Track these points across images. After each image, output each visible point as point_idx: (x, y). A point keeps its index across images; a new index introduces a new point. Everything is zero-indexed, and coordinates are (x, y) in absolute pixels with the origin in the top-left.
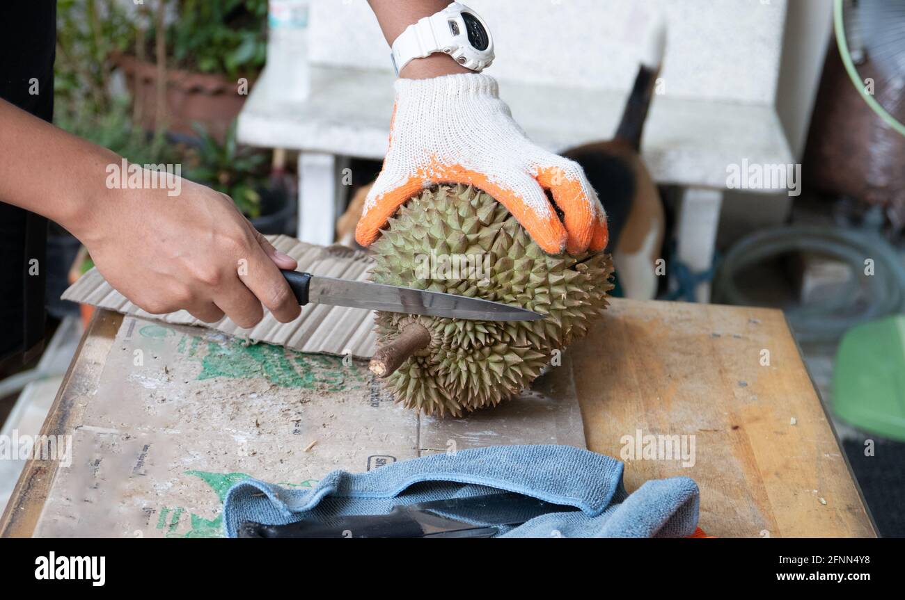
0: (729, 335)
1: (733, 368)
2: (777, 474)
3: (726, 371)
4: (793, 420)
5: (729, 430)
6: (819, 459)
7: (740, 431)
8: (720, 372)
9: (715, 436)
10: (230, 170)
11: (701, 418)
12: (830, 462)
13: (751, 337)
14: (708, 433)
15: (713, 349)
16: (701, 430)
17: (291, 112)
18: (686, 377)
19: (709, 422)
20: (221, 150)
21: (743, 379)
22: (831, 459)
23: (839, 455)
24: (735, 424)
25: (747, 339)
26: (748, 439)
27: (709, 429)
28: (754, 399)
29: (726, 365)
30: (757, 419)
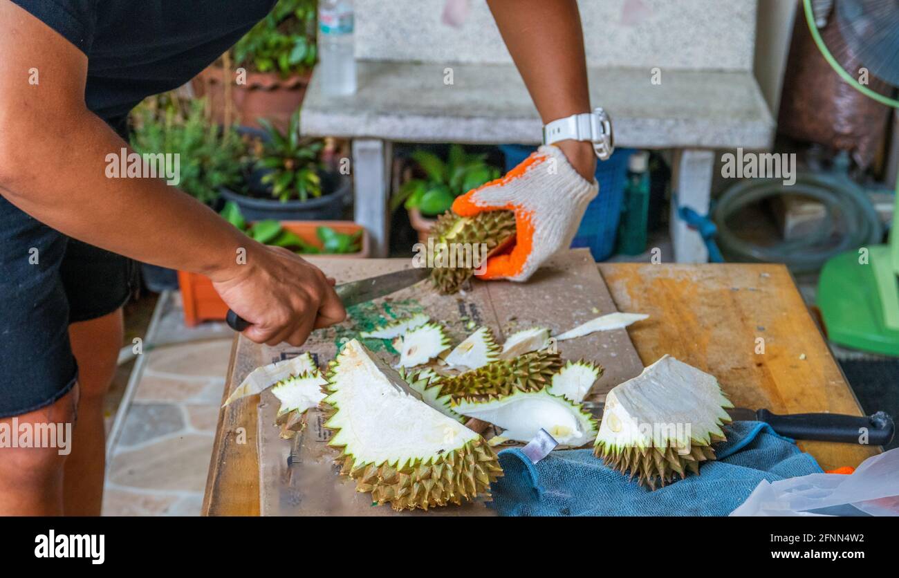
0: (746, 289)
1: (752, 316)
2: (796, 400)
3: (748, 319)
4: (803, 356)
5: (755, 367)
6: (827, 386)
7: (764, 368)
8: (742, 320)
9: (744, 373)
10: (293, 158)
11: (731, 358)
12: (836, 388)
13: (763, 289)
14: (739, 371)
15: (735, 301)
16: (733, 368)
17: (342, 105)
18: (715, 326)
19: (738, 361)
20: (285, 140)
21: (760, 324)
22: (837, 385)
23: (842, 381)
24: (758, 362)
25: (760, 291)
26: (770, 373)
27: (739, 367)
28: (771, 341)
29: (746, 314)
30: (775, 357)
